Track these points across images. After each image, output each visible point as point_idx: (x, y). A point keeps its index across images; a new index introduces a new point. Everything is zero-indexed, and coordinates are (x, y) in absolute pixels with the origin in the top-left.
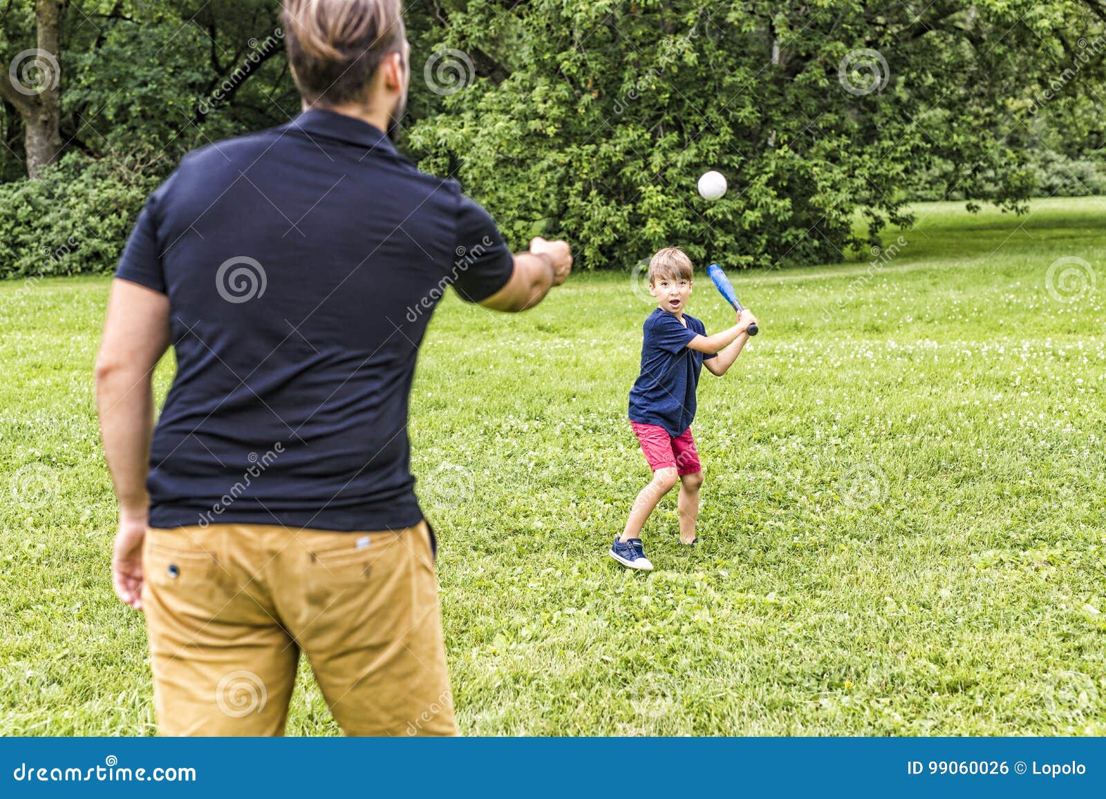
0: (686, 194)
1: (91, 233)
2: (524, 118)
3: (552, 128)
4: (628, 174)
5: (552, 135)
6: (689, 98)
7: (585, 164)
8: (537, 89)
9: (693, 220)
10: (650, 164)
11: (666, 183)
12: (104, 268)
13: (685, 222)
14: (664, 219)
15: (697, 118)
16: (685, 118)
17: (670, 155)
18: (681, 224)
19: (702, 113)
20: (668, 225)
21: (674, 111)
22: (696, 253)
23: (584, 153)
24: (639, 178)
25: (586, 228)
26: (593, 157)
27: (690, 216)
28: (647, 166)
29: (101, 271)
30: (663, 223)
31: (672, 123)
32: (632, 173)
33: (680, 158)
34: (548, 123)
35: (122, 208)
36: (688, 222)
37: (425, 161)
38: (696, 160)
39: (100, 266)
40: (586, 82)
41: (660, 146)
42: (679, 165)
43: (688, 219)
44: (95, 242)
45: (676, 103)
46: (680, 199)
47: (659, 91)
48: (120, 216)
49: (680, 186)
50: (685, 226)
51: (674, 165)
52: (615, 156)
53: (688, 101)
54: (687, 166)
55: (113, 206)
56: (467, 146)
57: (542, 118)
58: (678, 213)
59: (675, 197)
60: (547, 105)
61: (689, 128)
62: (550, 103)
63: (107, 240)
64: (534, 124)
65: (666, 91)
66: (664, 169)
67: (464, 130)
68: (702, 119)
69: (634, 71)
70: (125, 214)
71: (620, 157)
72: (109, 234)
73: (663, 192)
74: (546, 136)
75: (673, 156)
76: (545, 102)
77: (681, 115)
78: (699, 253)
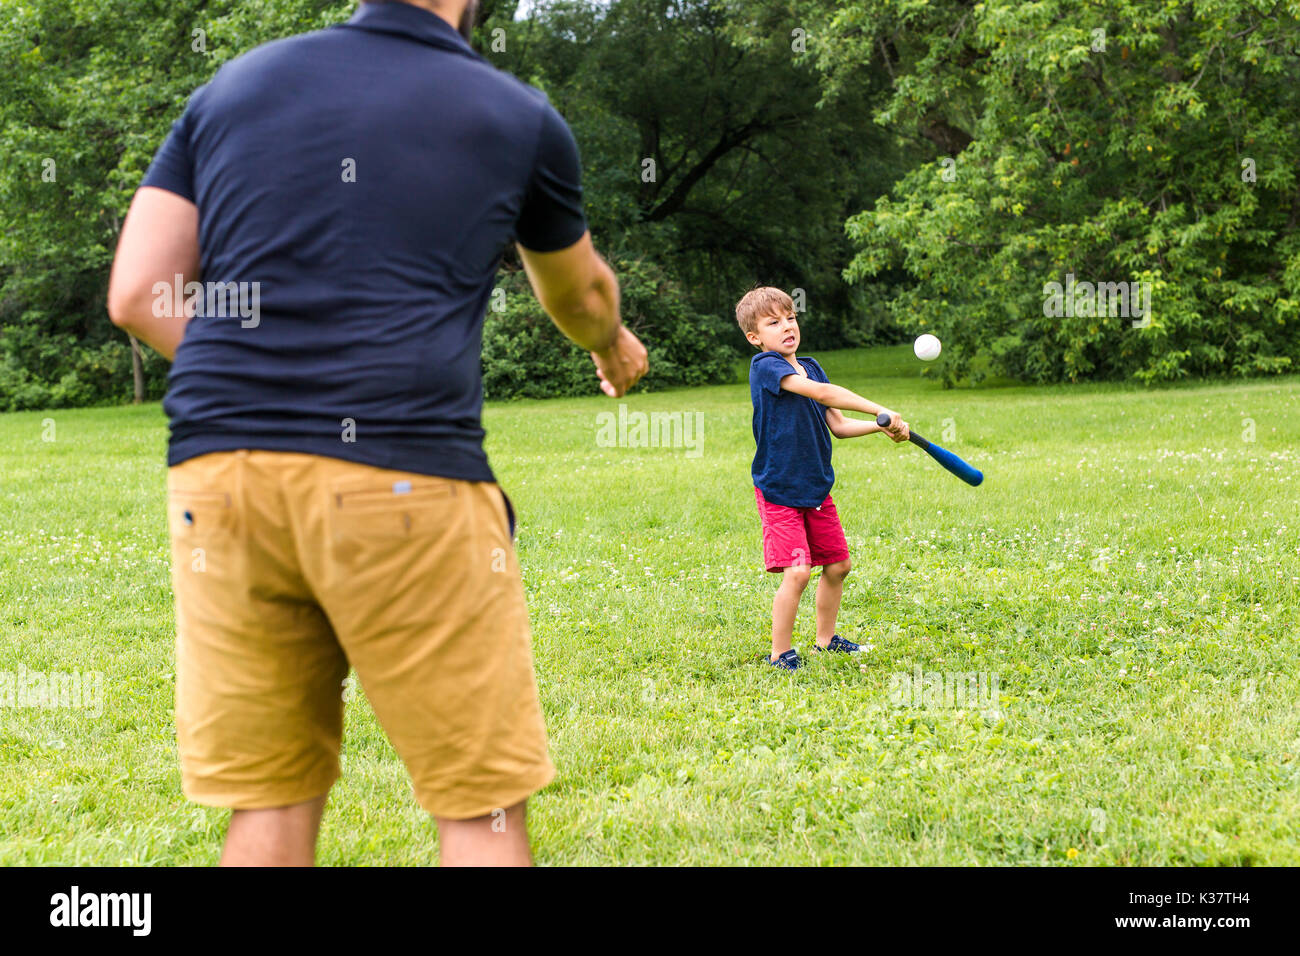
0: (1196, 281)
1: (500, 353)
2: (984, 196)
3: (1019, 205)
4: (1118, 258)
5: (1018, 213)
6: (1200, 161)
7: (1061, 248)
8: (1001, 160)
9: (1205, 314)
10: (1145, 244)
11: (1168, 267)
12: (513, 393)
13: (1194, 315)
14: (1167, 312)
15: (1210, 185)
16: (1195, 186)
17: (1172, 232)
18: (1189, 317)
19: (1216, 179)
20: (1170, 319)
21: (1182, 178)
22: (1212, 355)
23: (1060, 235)
24: (1131, 262)
25: (1064, 326)
26: (1072, 239)
27: (1204, 308)
28: (1143, 247)
29: (510, 397)
30: (1164, 317)
31: (1178, 193)
32: (1123, 257)
33: (1185, 236)
34: (1014, 201)
35: (534, 325)
36: (1198, 316)
37: (863, 254)
38: (1209, 237)
39: (510, 390)
40: (1063, 147)
41: (1159, 221)
42: (1183, 243)
43: (1200, 312)
44: (502, 363)
45: (1181, 167)
46: (1188, 288)
47: (1157, 153)
48: (530, 335)
49: (1187, 271)
50: (1195, 321)
51: (1177, 245)
52: (1100, 236)
53: (1197, 165)
54: (1196, 245)
55: (524, 322)
56: (911, 232)
57: (1007, 194)
58: (1184, 304)
59: (1182, 284)
60: (1012, 178)
61: (1200, 198)
62: (1016, 174)
63: (517, 361)
64: (997, 202)
65: (1167, 153)
66: (1164, 250)
67: (908, 214)
68: (1216, 186)
69: (1124, 130)
70: (536, 330)
71: (1106, 236)
72: (518, 354)
73: (1163, 278)
74: (1012, 216)
75: (1176, 233)
76: (1009, 173)
77: (1190, 183)
78: (1217, 355)
